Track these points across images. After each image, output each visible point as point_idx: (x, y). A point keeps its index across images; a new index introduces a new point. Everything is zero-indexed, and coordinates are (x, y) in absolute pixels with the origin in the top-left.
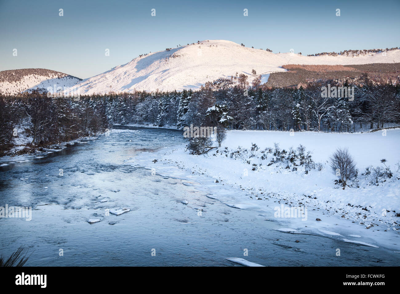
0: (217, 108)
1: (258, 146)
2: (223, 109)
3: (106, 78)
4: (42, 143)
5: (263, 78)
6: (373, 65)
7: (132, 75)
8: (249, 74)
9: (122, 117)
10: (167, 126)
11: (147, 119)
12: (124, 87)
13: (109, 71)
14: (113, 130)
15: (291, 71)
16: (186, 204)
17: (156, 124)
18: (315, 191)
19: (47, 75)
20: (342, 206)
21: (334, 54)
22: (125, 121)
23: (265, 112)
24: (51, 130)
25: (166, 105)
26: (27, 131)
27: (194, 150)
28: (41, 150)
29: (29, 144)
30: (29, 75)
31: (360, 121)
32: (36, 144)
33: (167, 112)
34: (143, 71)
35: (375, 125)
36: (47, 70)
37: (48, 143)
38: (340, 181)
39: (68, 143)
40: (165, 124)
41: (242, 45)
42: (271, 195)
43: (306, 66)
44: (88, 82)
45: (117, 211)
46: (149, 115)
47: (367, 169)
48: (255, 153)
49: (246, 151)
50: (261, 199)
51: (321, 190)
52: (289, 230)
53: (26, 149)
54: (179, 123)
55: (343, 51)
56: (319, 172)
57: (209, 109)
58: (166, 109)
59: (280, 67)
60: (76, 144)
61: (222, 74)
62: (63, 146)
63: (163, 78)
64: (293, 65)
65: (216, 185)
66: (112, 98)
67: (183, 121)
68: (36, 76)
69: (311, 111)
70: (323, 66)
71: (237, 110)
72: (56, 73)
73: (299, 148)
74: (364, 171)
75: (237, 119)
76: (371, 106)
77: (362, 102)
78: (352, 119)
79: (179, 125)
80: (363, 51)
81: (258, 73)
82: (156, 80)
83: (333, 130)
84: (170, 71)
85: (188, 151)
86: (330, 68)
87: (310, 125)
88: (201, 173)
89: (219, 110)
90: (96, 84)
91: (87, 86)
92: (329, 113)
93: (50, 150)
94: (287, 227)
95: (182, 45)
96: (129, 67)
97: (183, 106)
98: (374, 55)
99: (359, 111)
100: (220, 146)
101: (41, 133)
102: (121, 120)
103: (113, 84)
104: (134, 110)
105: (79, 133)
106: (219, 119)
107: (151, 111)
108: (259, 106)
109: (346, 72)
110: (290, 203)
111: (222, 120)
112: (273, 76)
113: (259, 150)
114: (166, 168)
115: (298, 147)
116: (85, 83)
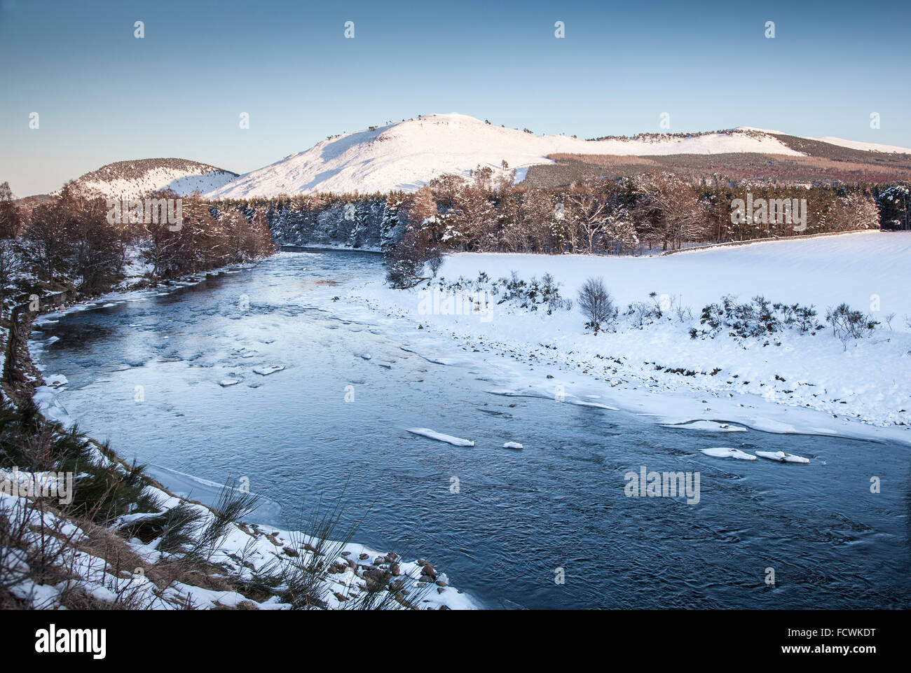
0: (438, 219)
1: (489, 276)
2: (447, 221)
3: (275, 173)
4: (168, 272)
5: (519, 173)
6: (680, 156)
7: (316, 168)
8: (497, 167)
9: (297, 232)
10: (365, 247)
11: (335, 237)
12: (305, 187)
13: (280, 162)
14: (281, 252)
15: (560, 164)
16: (367, 359)
17: (348, 244)
18: (555, 339)
19: (184, 168)
20: (588, 358)
21: (623, 138)
22: (302, 240)
23: (511, 225)
24: (181, 253)
25: (365, 214)
26: (146, 254)
27: (396, 282)
28: (167, 283)
29: (148, 275)
30: (156, 169)
31: (648, 239)
32: (158, 274)
33: (366, 225)
34: (333, 161)
35: (669, 245)
36: (184, 161)
37: (178, 272)
38: (593, 325)
39: (209, 273)
40: (362, 244)
41: (487, 122)
42: (494, 346)
43: (583, 156)
44: (248, 179)
45: (264, 370)
46: (339, 229)
47: (630, 307)
48: (482, 285)
49: (470, 282)
50: (478, 351)
51: (564, 337)
52: (504, 391)
53: (143, 281)
54: (383, 242)
55: (637, 135)
56: (568, 312)
57: (426, 222)
58: (365, 220)
59: (544, 157)
60: (222, 275)
61: (456, 166)
62: (202, 276)
63: (364, 173)
64: (564, 154)
65: (418, 333)
66: (282, 204)
67: (390, 238)
68: (168, 170)
69: (579, 224)
70: (609, 157)
71: (468, 223)
72: (198, 164)
73: (544, 278)
74: (626, 310)
75: (469, 236)
76: (664, 217)
77: (652, 211)
78: (637, 236)
79: (384, 245)
80: (665, 135)
81: (511, 166)
82: (354, 175)
83: (609, 253)
84: (374, 162)
85: (388, 285)
86: (618, 160)
87: (577, 245)
88: (400, 315)
89: (441, 222)
90: (259, 182)
91: (245, 186)
92: (604, 228)
93: (180, 283)
94: (505, 387)
95: (394, 122)
96: (312, 156)
97: (389, 216)
98: (682, 142)
99: (648, 225)
100: (435, 275)
101: (167, 257)
102: (295, 238)
103: (288, 182)
104: (315, 222)
105: (226, 258)
106: (441, 235)
107: (341, 223)
108: (502, 216)
109: (642, 166)
110: (517, 356)
111: (445, 237)
112: (533, 171)
113: (490, 282)
114: (350, 308)
115: (543, 276)
116: (244, 180)
